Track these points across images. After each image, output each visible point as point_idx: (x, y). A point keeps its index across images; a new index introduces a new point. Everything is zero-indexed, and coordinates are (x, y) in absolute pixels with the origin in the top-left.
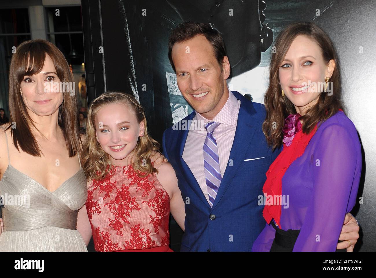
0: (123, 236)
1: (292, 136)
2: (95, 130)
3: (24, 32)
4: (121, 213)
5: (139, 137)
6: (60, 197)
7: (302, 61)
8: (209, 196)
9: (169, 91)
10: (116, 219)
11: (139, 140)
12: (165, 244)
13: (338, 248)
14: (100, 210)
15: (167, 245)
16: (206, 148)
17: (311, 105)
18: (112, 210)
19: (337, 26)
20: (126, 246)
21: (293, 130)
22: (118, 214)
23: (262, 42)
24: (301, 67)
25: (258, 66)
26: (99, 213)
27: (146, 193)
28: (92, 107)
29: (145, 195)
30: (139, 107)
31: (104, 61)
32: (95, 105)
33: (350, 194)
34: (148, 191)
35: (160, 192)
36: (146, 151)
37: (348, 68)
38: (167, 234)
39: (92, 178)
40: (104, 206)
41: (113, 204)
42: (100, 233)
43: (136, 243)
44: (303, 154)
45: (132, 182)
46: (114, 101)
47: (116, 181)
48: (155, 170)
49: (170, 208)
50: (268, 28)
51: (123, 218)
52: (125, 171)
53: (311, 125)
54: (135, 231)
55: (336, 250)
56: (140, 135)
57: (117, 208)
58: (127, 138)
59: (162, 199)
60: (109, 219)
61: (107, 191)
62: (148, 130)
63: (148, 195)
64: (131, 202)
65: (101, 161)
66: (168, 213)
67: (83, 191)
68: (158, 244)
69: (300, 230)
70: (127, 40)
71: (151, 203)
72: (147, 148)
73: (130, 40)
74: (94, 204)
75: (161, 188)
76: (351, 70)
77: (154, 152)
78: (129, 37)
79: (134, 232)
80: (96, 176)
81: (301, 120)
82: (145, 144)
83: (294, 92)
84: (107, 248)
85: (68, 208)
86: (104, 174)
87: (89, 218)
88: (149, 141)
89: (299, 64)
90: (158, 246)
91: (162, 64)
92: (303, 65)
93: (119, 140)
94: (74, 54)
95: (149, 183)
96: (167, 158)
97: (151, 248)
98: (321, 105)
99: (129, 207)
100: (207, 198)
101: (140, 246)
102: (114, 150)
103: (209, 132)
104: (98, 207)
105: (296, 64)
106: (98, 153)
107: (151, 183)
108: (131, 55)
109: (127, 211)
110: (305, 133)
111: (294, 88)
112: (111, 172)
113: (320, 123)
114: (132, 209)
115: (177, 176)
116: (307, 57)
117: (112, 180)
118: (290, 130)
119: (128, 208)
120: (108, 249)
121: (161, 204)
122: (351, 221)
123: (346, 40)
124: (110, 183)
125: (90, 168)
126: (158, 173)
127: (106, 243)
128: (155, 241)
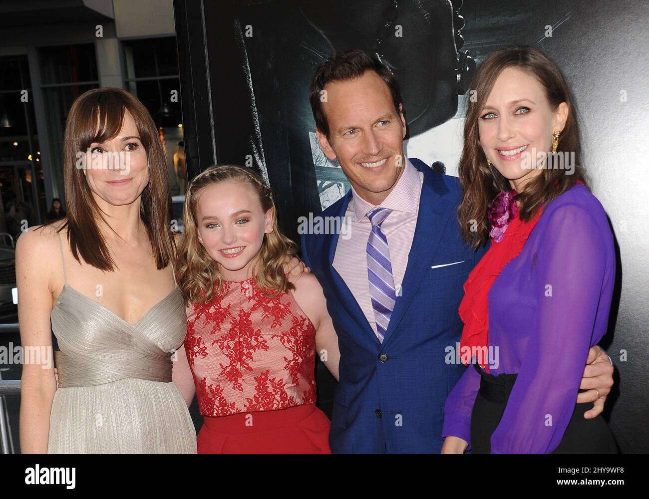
0: (242, 390)
1: (504, 227)
2: (197, 225)
3: (89, 80)
4: (239, 355)
5: (265, 234)
6: (145, 333)
7: (514, 108)
8: (377, 325)
9: (314, 160)
10: (231, 365)
11: (265, 240)
12: (310, 401)
13: (579, 401)
14: (206, 351)
15: (312, 402)
16: (370, 250)
17: (532, 176)
18: (225, 350)
19: (578, 50)
20: (248, 406)
21: (506, 217)
22: (234, 356)
23: (459, 80)
24: (512, 117)
25: (454, 118)
26: (205, 356)
27: (277, 323)
28: (191, 190)
29: (275, 326)
30: (264, 187)
31: (212, 117)
32: (196, 186)
33: (596, 314)
34: (280, 319)
35: (300, 319)
36: (276, 256)
37: (596, 115)
38: (312, 386)
39: (192, 301)
40: (212, 344)
41: (227, 341)
42: (207, 388)
43: (263, 402)
44: (520, 253)
45: (254, 305)
46: (225, 179)
47: (230, 305)
48: (291, 286)
49: (315, 344)
50: (468, 57)
51: (242, 363)
52: (244, 288)
53: (532, 207)
54: (262, 382)
55: (576, 404)
56: (266, 232)
57: (232, 347)
58: (246, 235)
59: (303, 330)
60: (221, 364)
61: (216, 321)
62: (278, 223)
63: (280, 325)
64: (253, 337)
65: (206, 274)
66: (312, 353)
67: (180, 322)
68: (299, 401)
69: (517, 374)
70: (247, 84)
71: (286, 338)
72: (277, 252)
73: (251, 84)
74: (196, 342)
75: (300, 313)
76: (602, 119)
77: (289, 258)
78: (251, 79)
79: (260, 384)
80: (199, 298)
81: (517, 199)
82: (274, 245)
83: (502, 157)
84: (218, 411)
85: (159, 348)
86: (211, 294)
87: (189, 364)
88: (280, 241)
89: (509, 114)
90: (298, 404)
91: (302, 119)
92: (515, 114)
93: (235, 239)
94: (166, 110)
95: (282, 307)
96: (310, 267)
97: (286, 408)
98: (548, 175)
99: (250, 344)
100: (374, 327)
101: (270, 406)
102: (226, 256)
103: (375, 224)
104: (204, 346)
105: (504, 113)
106: (202, 261)
107: (284, 305)
108: (254, 107)
109: (248, 350)
110: (524, 221)
111: (502, 150)
112: (222, 291)
113: (546, 204)
114: (256, 348)
115: (326, 294)
116: (521, 101)
117: (224, 303)
118: (500, 217)
119: (249, 347)
120: (220, 412)
121: (300, 339)
122: (599, 359)
123: (592, 72)
124: (220, 307)
125: (190, 286)
126: (295, 290)
127: (217, 403)
128: (293, 398)
